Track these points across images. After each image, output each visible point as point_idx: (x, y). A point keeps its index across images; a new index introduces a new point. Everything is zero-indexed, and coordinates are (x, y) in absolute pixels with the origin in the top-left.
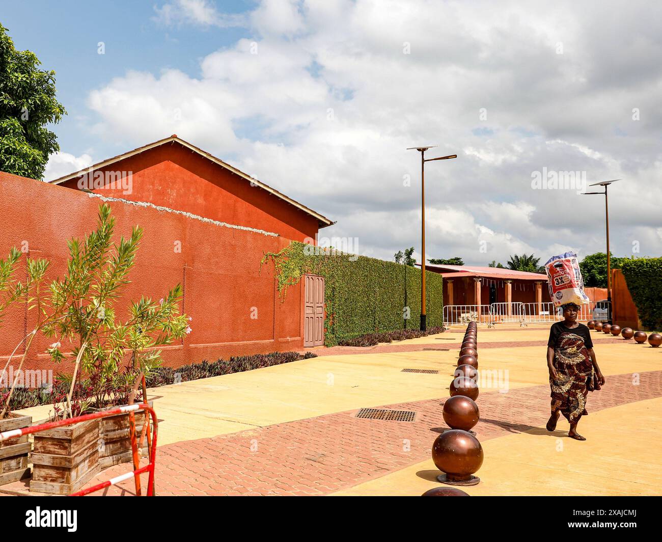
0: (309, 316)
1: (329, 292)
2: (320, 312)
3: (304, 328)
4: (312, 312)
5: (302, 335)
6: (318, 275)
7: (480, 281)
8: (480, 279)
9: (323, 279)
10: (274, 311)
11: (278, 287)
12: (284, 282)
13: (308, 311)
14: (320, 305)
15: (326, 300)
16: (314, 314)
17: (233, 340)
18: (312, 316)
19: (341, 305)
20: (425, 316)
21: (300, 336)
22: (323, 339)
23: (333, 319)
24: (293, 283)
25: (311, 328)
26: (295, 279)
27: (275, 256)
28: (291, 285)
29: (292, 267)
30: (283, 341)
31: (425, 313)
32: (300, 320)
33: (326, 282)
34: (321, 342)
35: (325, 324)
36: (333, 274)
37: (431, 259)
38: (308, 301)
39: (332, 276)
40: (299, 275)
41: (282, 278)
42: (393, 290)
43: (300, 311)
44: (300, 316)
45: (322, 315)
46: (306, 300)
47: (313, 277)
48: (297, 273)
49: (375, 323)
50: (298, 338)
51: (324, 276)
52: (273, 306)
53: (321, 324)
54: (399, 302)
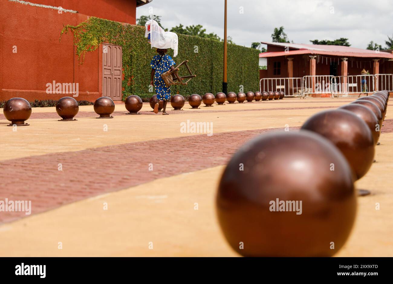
0: (107, 76)
1: (127, 59)
2: (118, 74)
3: (102, 85)
4: (109, 74)
5: (100, 90)
6: (115, 44)
7: (315, 58)
8: (315, 56)
9: (121, 48)
10: (74, 70)
11: (77, 52)
12: (83, 49)
13: (106, 73)
14: (117, 69)
15: (124, 65)
16: (112, 75)
17: (37, 89)
18: (110, 76)
19: (140, 70)
20: (226, 84)
21: (98, 92)
22: (121, 96)
23: (131, 80)
24: (91, 50)
25: (109, 86)
26: (93, 46)
27: (74, 29)
28: (89, 51)
29: (90, 37)
30: (83, 94)
31: (226, 81)
32: (98, 80)
33: (123, 51)
34: (120, 98)
35: (123, 84)
36: (131, 44)
37: (313, 40)
38: (105, 64)
39: (130, 46)
40: (97, 44)
41: (80, 45)
42: (197, 61)
43: (98, 72)
44: (98, 75)
45: (120, 77)
46: (104, 63)
47: (111, 46)
48: (95, 42)
49: (176, 88)
50: (97, 93)
51: (122, 46)
52: (73, 66)
53: (119, 84)
54: (204, 71)
